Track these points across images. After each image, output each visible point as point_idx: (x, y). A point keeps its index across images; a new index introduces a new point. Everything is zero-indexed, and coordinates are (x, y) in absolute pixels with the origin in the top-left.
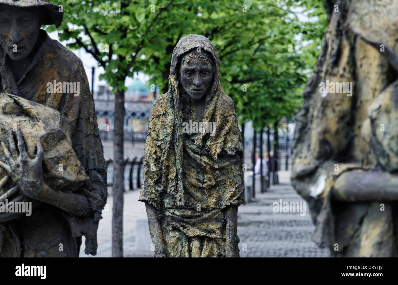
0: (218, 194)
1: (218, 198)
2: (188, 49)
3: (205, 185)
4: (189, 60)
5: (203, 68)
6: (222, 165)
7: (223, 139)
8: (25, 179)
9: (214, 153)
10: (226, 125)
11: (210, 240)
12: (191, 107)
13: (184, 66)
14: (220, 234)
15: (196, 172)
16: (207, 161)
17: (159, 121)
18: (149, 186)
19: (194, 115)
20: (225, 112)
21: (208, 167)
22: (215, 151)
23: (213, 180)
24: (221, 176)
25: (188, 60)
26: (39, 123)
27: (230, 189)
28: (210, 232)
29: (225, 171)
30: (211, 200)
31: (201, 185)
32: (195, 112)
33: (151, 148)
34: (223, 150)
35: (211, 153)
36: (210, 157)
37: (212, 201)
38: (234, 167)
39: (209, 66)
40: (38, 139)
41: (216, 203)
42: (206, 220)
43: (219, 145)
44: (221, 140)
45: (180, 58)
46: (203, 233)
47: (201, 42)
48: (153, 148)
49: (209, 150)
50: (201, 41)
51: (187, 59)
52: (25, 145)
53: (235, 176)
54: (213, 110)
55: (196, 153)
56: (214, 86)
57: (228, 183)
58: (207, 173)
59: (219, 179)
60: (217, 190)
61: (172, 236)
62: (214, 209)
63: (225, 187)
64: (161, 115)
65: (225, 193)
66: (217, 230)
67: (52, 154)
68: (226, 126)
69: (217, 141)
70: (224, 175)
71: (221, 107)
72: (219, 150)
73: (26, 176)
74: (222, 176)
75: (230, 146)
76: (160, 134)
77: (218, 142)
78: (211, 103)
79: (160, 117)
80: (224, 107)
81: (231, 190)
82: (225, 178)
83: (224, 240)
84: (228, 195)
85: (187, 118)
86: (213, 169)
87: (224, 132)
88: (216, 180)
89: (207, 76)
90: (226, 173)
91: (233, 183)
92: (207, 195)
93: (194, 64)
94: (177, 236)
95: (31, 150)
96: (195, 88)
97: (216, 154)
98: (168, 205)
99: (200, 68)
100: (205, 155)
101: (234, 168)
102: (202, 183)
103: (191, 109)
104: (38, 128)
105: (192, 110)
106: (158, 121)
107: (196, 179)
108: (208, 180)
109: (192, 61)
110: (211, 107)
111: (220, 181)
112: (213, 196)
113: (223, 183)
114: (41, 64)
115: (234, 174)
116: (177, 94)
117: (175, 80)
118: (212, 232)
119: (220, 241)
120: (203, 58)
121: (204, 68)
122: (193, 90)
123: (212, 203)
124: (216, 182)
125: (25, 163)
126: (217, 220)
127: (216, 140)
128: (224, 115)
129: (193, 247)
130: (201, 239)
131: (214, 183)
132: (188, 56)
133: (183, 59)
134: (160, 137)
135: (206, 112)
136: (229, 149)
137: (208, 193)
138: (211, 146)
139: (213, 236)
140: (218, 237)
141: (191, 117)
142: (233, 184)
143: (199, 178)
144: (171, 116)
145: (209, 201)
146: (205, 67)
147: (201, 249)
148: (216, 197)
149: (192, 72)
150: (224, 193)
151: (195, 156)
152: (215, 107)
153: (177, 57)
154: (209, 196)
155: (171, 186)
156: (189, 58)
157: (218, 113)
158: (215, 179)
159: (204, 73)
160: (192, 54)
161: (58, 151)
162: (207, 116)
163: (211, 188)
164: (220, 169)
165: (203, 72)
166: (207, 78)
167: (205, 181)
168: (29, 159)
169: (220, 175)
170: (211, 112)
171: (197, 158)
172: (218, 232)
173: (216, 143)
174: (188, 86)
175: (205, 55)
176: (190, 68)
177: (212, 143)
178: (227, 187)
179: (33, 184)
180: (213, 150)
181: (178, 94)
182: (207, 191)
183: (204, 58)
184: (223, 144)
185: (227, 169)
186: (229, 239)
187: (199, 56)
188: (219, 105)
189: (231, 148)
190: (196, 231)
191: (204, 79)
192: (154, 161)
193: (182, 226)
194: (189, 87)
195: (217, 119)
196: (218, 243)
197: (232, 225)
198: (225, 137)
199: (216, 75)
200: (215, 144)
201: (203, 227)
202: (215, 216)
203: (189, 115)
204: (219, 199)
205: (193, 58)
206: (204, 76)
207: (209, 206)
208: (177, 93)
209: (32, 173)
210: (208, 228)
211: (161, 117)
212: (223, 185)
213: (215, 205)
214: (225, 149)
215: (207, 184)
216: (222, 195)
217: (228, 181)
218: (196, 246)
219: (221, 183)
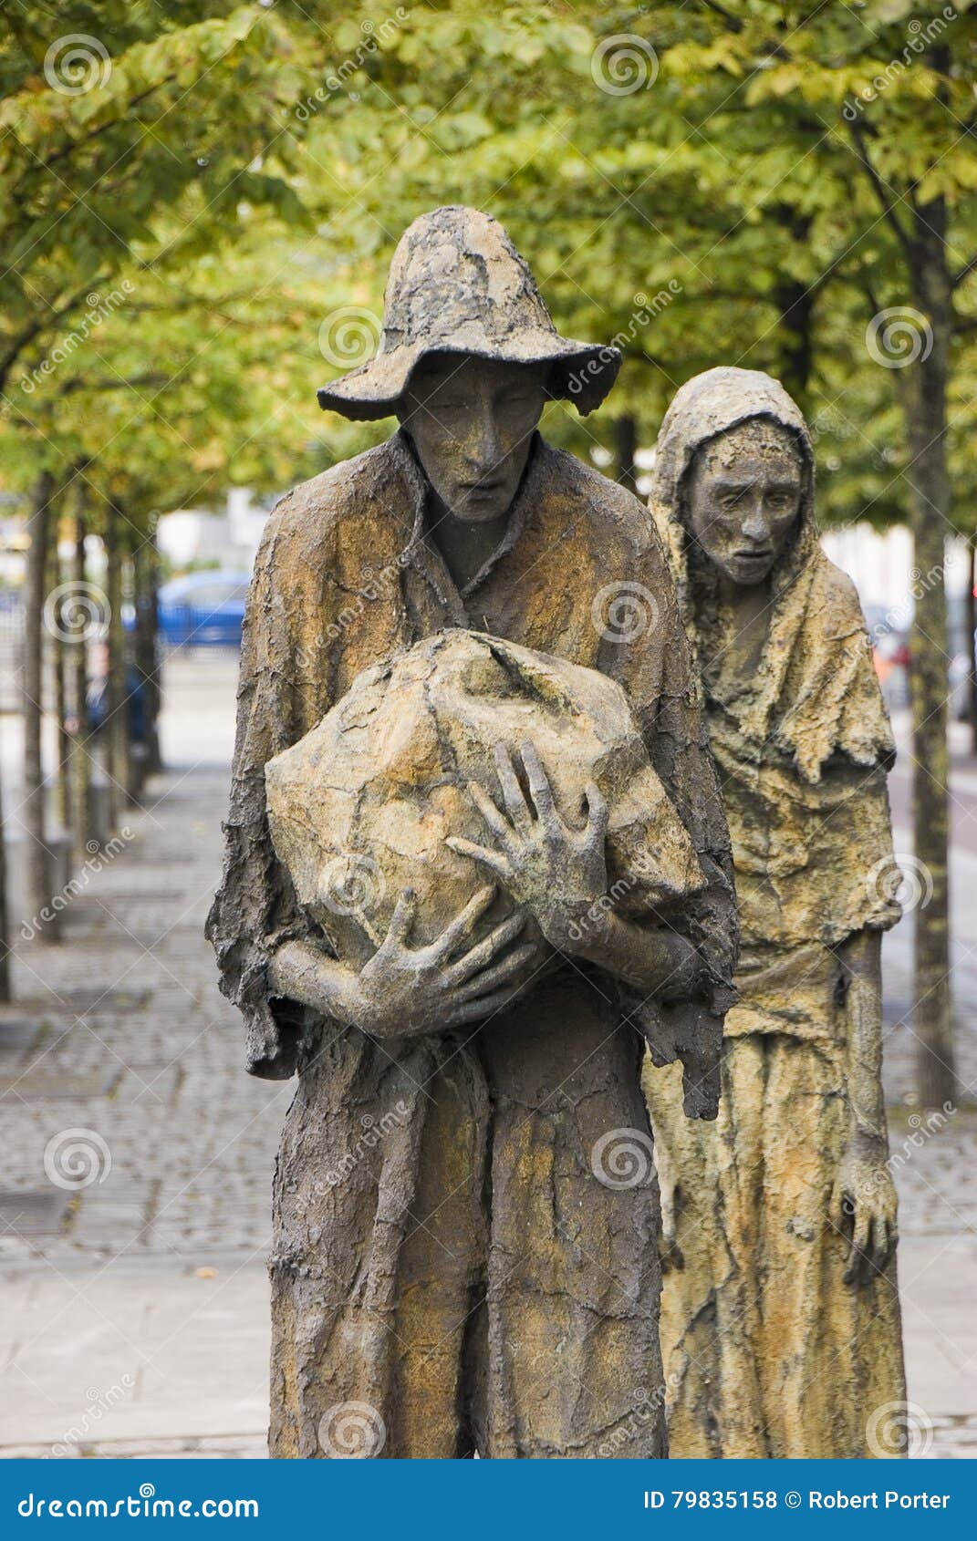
0: (817, 895)
1: (816, 905)
2: (728, 421)
3: (773, 866)
4: (730, 459)
5: (776, 482)
6: (832, 799)
7: (835, 714)
8: (556, 894)
9: (809, 761)
10: (842, 666)
11: (795, 1043)
12: (719, 610)
13: (712, 477)
14: (825, 1026)
15: (741, 822)
16: (780, 786)
19: (729, 636)
20: (839, 622)
21: (785, 807)
22: (812, 754)
23: (799, 848)
24: (825, 833)
25: (727, 459)
26: (579, 721)
28: (793, 1019)
29: (841, 819)
30: (793, 913)
31: (757, 864)
32: (732, 625)
34: (838, 751)
35: (798, 760)
36: (793, 773)
37: (796, 918)
38: (871, 803)
39: (792, 476)
40: (588, 770)
41: (811, 925)
42: (780, 980)
43: (823, 734)
44: (829, 716)
45: (698, 452)
46: (771, 1022)
47: (764, 396)
49: (790, 750)
50: (766, 392)
51: (724, 451)
52: (551, 790)
53: (873, 834)
54: (799, 617)
55: (743, 760)
56: (803, 540)
57: (853, 856)
58: (778, 826)
59: (820, 845)
60: (811, 879)
62: (804, 942)
63: (840, 870)
65: (841, 890)
66: (817, 1011)
67: (624, 815)
68: (842, 671)
69: (817, 719)
70: (839, 832)
71: (825, 609)
72: (824, 751)
73: (559, 884)
74: (829, 835)
75: (857, 735)
77: (818, 723)
78: (790, 594)
80: (836, 606)
82: (840, 841)
83: (843, 1044)
84: (855, 897)
85: (709, 646)
86: (802, 812)
87: (837, 689)
88: (811, 848)
89: (785, 508)
90: (847, 824)
92: (778, 897)
93: (747, 467)
95: (573, 803)
96: (748, 547)
97: (816, 764)
99: (769, 482)
100: (774, 766)
101: (870, 808)
102: (762, 857)
103: (718, 618)
104: (575, 734)
105: (723, 620)
107: (742, 845)
108: (785, 848)
110: (793, 610)
111: (825, 849)
112: (799, 899)
113: (836, 858)
114: (532, 529)
115: (872, 825)
116: (680, 568)
117: (671, 523)
118: (801, 1019)
119: (828, 1049)
120: (777, 448)
121: (780, 484)
123: (797, 923)
124: (810, 854)
125: (556, 845)
126: (815, 980)
127: (813, 717)
128: (835, 633)
129: (739, 1070)
130: (765, 1042)
131: (803, 858)
132: (728, 444)
133: (710, 454)
135: (776, 626)
136: (857, 747)
137: (783, 891)
138: (798, 737)
139: (803, 1031)
140: (822, 1033)
141: (722, 641)
142: (869, 860)
143: (753, 843)
145: (789, 917)
146: (783, 479)
147: (765, 1076)
148: (810, 904)
149: (737, 496)
150: (836, 888)
151: (741, 772)
152: (806, 608)
153: (688, 449)
154: (787, 902)
156: (731, 450)
157: (815, 630)
158: (807, 846)
159: (776, 500)
160: (740, 437)
161: (635, 804)
162: (781, 638)
163: (796, 873)
164: (823, 812)
165: (774, 494)
166: (784, 516)
167: (774, 851)
168: (567, 833)
169: (822, 832)
170: (795, 626)
171: (747, 776)
172: (820, 1017)
173: (814, 725)
174: (721, 541)
175: (783, 438)
176: (736, 483)
177: (802, 728)
178: (845, 871)
179: (580, 911)
180: (804, 750)
181: (684, 568)
182: (779, 884)
183: (779, 451)
184: (837, 730)
185: (850, 811)
186: (862, 1040)
187: (763, 443)
188: (818, 602)
189: (862, 741)
190: (748, 1019)
191: (778, 516)
194: (726, 545)
195: (812, 646)
196: (820, 1056)
197: (867, 994)
198: (841, 705)
199: (809, 502)
200: (810, 730)
201: (772, 1004)
202: (809, 967)
203: (713, 637)
204: (821, 910)
205: (744, 449)
206: (774, 510)
207: (787, 934)
208: (681, 565)
209: (578, 876)
210: (789, 1007)
212: (836, 862)
213: (808, 929)
214: (844, 746)
215: (779, 861)
216: (832, 897)
217: (853, 851)
218: (748, 1066)
219: (828, 858)
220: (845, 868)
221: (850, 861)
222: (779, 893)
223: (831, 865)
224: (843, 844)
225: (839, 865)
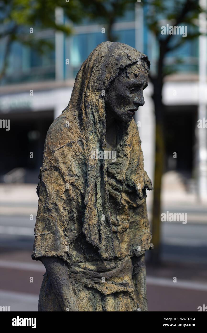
0: (129, 238)
3: (119, 229)
9: (139, 189)
11: (125, 294)
14: (132, 286)
16: (127, 199)
17: (70, 150)
18: (61, 236)
21: (127, 206)
23: (126, 221)
24: (133, 215)
27: (143, 230)
28: (125, 285)
29: (139, 210)
30: (123, 246)
31: (114, 228)
33: (57, 186)
35: (137, 189)
41: (128, 249)
42: (121, 271)
43: (142, 179)
46: (120, 287)
48: (61, 186)
49: (133, 185)
55: (116, 189)
57: (142, 223)
58: (122, 214)
59: (132, 220)
60: (127, 233)
61: (83, 298)
62: (126, 256)
64: (74, 143)
66: (130, 281)
69: (139, 173)
70: (138, 215)
72: (142, 185)
74: (134, 216)
76: (73, 168)
79: (72, 146)
81: (145, 232)
84: (144, 238)
86: (130, 208)
90: (141, 212)
91: (147, 224)
92: (119, 240)
93: (142, 77)
94: (88, 296)
96: (134, 108)
98: (77, 258)
100: (124, 192)
102: (116, 226)
106: (68, 151)
108: (122, 222)
109: (140, 75)
110: (131, 133)
112: (124, 240)
113: (136, 224)
117: (100, 98)
118: (127, 285)
119: (133, 295)
122: (129, 110)
123: (124, 249)
126: (129, 270)
129: (109, 307)
130: (114, 295)
131: (128, 225)
132: (136, 67)
133: (129, 71)
134: (72, 172)
135: (127, 139)
137: (120, 238)
138: (136, 180)
139: (129, 289)
140: (132, 289)
144: (93, 144)
145: (122, 247)
147: (115, 308)
148: (127, 242)
150: (135, 235)
154: (121, 242)
155: (94, 234)
156: (137, 70)
157: (134, 140)
158: (128, 221)
162: (129, 143)
163: (125, 231)
164: (136, 208)
167: (120, 223)
171: (117, 195)
172: (131, 283)
173: (139, 176)
174: (122, 106)
177: (136, 177)
178: (139, 229)
180: (137, 185)
182: (120, 235)
184: (144, 177)
185: (143, 208)
190: (113, 287)
192: (63, 203)
193: (97, 283)
194: (125, 107)
196: (131, 298)
201: (119, 281)
202: (128, 265)
204: (130, 244)
205: (141, 70)
207: (122, 254)
208: (104, 114)
210: (123, 281)
211: (74, 145)
213: (127, 251)
214: (146, 183)
215: (121, 227)
216: (134, 238)
217: (142, 221)
218: (111, 305)
219: (133, 225)
220: (139, 228)
221: (141, 225)
222: (120, 239)
223: (134, 227)
224: (139, 219)
225: (136, 227)
